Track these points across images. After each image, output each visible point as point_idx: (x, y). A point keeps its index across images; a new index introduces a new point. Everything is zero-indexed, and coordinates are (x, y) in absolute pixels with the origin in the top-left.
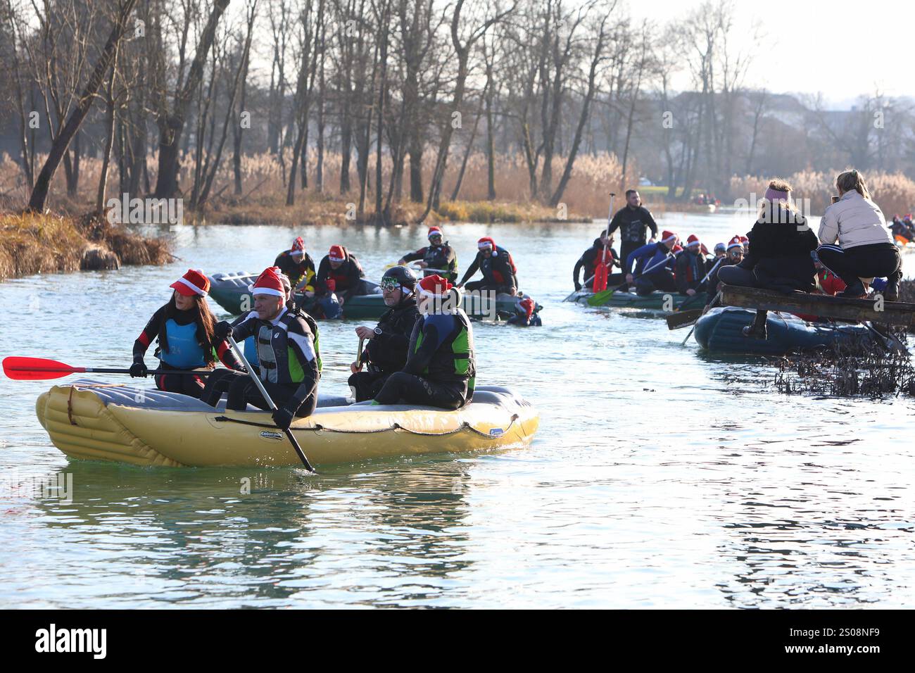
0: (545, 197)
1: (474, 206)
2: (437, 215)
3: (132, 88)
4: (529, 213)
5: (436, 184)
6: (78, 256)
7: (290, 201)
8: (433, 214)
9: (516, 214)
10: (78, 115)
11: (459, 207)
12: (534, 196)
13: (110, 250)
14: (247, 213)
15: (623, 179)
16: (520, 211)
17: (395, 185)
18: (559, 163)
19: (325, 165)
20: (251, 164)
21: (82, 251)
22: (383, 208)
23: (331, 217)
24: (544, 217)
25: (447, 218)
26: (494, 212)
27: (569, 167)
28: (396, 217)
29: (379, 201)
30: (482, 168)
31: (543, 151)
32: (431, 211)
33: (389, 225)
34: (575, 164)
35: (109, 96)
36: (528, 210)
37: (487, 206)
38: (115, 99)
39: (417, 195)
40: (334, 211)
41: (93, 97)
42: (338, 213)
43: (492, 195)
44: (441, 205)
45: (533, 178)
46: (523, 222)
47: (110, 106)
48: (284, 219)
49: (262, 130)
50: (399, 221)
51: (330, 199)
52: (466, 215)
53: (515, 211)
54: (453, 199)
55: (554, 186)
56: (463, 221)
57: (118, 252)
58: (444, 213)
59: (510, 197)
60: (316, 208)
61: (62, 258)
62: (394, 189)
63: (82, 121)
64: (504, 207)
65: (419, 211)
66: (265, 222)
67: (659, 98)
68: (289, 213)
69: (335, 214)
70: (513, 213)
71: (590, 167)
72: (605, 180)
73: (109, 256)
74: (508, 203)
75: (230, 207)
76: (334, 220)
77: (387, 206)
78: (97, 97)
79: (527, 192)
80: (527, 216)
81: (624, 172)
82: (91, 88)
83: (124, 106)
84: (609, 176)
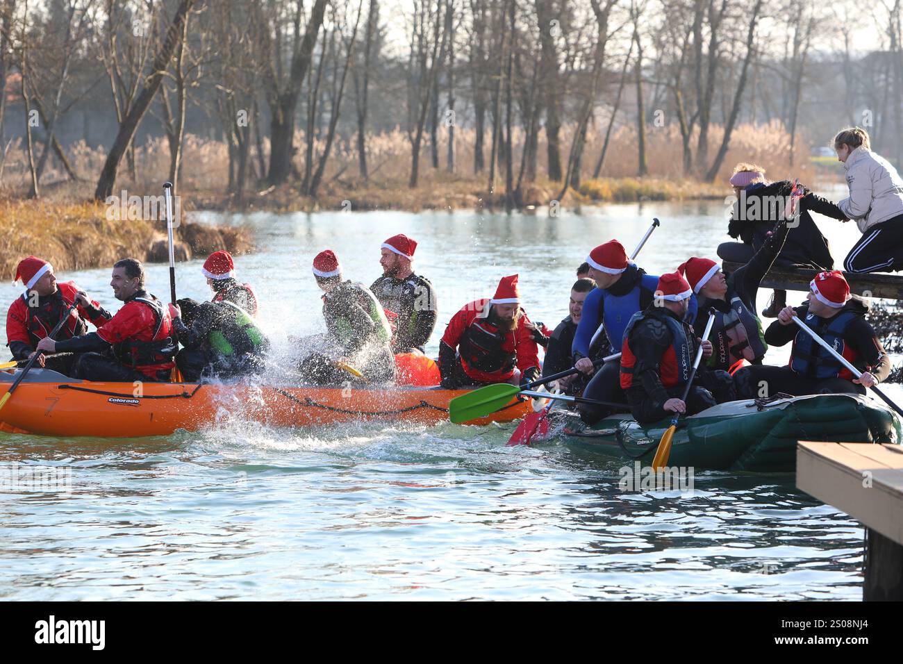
0: (700, 171)
1: (617, 184)
2: (577, 194)
3: (201, 63)
4: (680, 190)
5: (575, 160)
6: (142, 248)
7: (413, 183)
8: (572, 194)
9: (665, 191)
10: (146, 95)
11: (603, 185)
12: (688, 171)
13: (179, 240)
14: (365, 197)
15: (791, 151)
16: (669, 188)
17: (527, 163)
18: (716, 133)
19: (458, 143)
20: (378, 144)
21: (148, 242)
22: (514, 188)
23: (457, 199)
24: (696, 193)
25: (588, 197)
26: (641, 189)
27: (727, 138)
28: (528, 198)
29: (509, 181)
30: (632, 142)
31: (698, 119)
32: (570, 189)
33: (521, 206)
34: (734, 134)
35: (178, 73)
36: (679, 186)
37: (634, 184)
38: (185, 76)
39: (554, 173)
40: (461, 192)
41: (162, 75)
42: (465, 194)
43: (642, 170)
44: (582, 183)
45: (687, 150)
46: (673, 200)
47: (180, 84)
48: (403, 202)
49: (402, 107)
50: (532, 201)
51: (458, 180)
52: (610, 194)
53: (663, 187)
54: (596, 176)
55: (711, 158)
56: (606, 200)
57: (192, 244)
58: (584, 192)
59: (661, 173)
60: (440, 191)
61: (125, 250)
62: (527, 167)
63: (151, 102)
64: (653, 184)
65: (555, 189)
66: (385, 206)
67: (841, 60)
68: (410, 196)
69: (461, 196)
70: (662, 191)
71: (753, 138)
72: (771, 150)
73: (178, 247)
74: (659, 178)
75: (347, 191)
76: (461, 202)
77: (518, 186)
78: (165, 75)
79: (679, 165)
80: (677, 193)
81: (792, 143)
82: (159, 65)
83: (195, 83)
84: (775, 147)
